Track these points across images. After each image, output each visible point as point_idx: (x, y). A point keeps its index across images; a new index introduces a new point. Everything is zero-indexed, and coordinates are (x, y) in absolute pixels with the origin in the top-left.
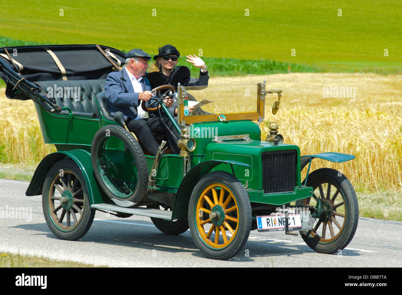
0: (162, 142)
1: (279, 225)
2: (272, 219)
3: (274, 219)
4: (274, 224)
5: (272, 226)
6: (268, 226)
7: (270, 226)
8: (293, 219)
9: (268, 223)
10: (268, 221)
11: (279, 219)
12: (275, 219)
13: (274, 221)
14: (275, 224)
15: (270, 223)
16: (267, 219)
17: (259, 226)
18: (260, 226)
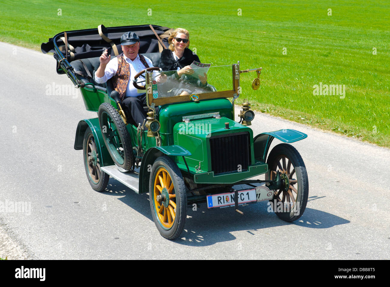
0: (138, 124)
1: (232, 202)
2: (223, 196)
3: (226, 197)
4: (225, 201)
5: (224, 203)
6: (219, 204)
7: (221, 203)
8: (248, 194)
9: (219, 201)
10: (220, 199)
11: (231, 195)
12: (228, 196)
13: (226, 198)
14: (227, 201)
15: (222, 201)
16: (218, 197)
17: (209, 205)
18: (211, 204)
